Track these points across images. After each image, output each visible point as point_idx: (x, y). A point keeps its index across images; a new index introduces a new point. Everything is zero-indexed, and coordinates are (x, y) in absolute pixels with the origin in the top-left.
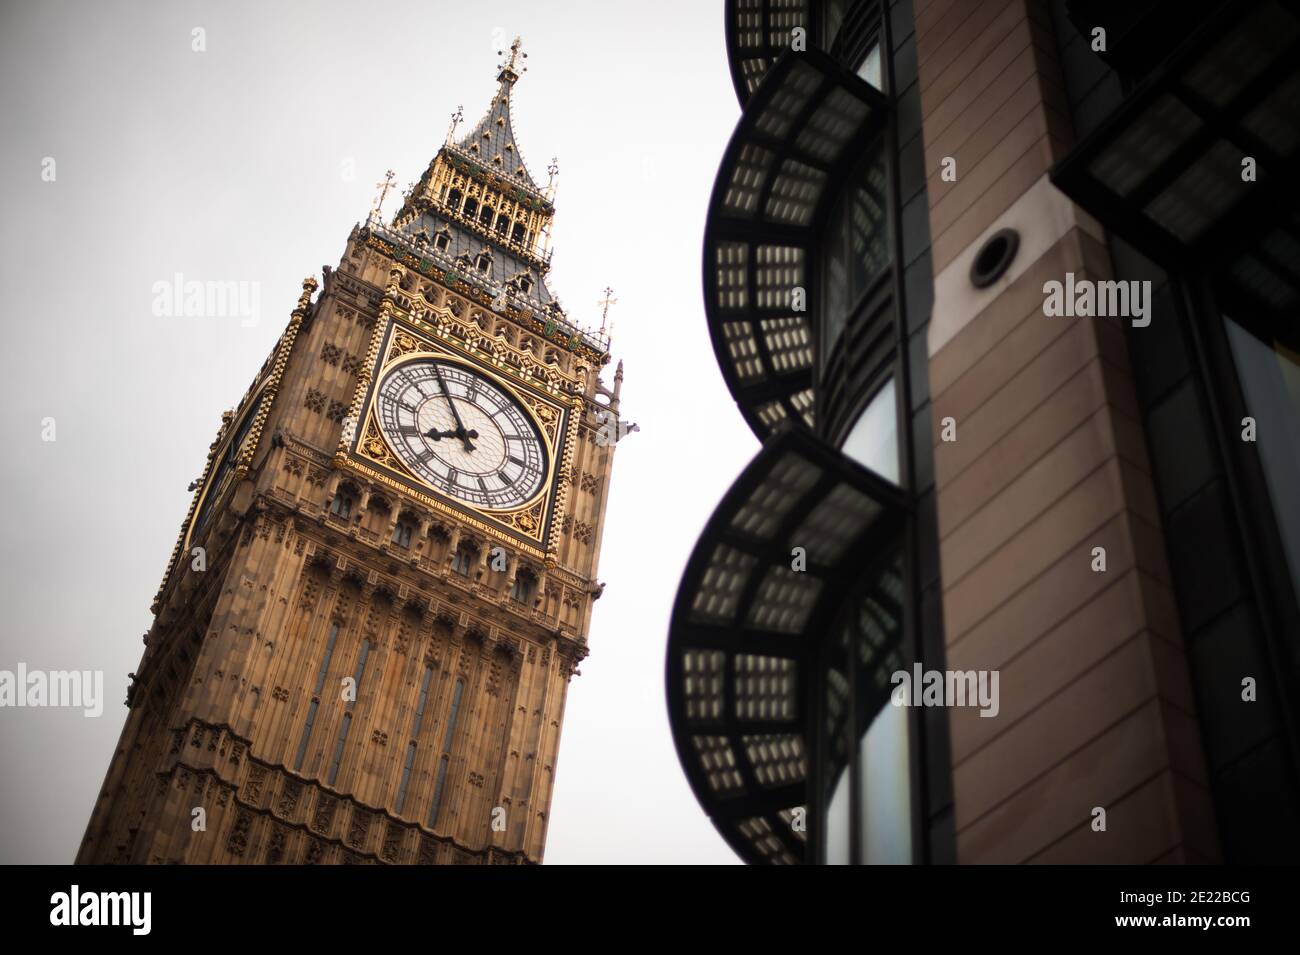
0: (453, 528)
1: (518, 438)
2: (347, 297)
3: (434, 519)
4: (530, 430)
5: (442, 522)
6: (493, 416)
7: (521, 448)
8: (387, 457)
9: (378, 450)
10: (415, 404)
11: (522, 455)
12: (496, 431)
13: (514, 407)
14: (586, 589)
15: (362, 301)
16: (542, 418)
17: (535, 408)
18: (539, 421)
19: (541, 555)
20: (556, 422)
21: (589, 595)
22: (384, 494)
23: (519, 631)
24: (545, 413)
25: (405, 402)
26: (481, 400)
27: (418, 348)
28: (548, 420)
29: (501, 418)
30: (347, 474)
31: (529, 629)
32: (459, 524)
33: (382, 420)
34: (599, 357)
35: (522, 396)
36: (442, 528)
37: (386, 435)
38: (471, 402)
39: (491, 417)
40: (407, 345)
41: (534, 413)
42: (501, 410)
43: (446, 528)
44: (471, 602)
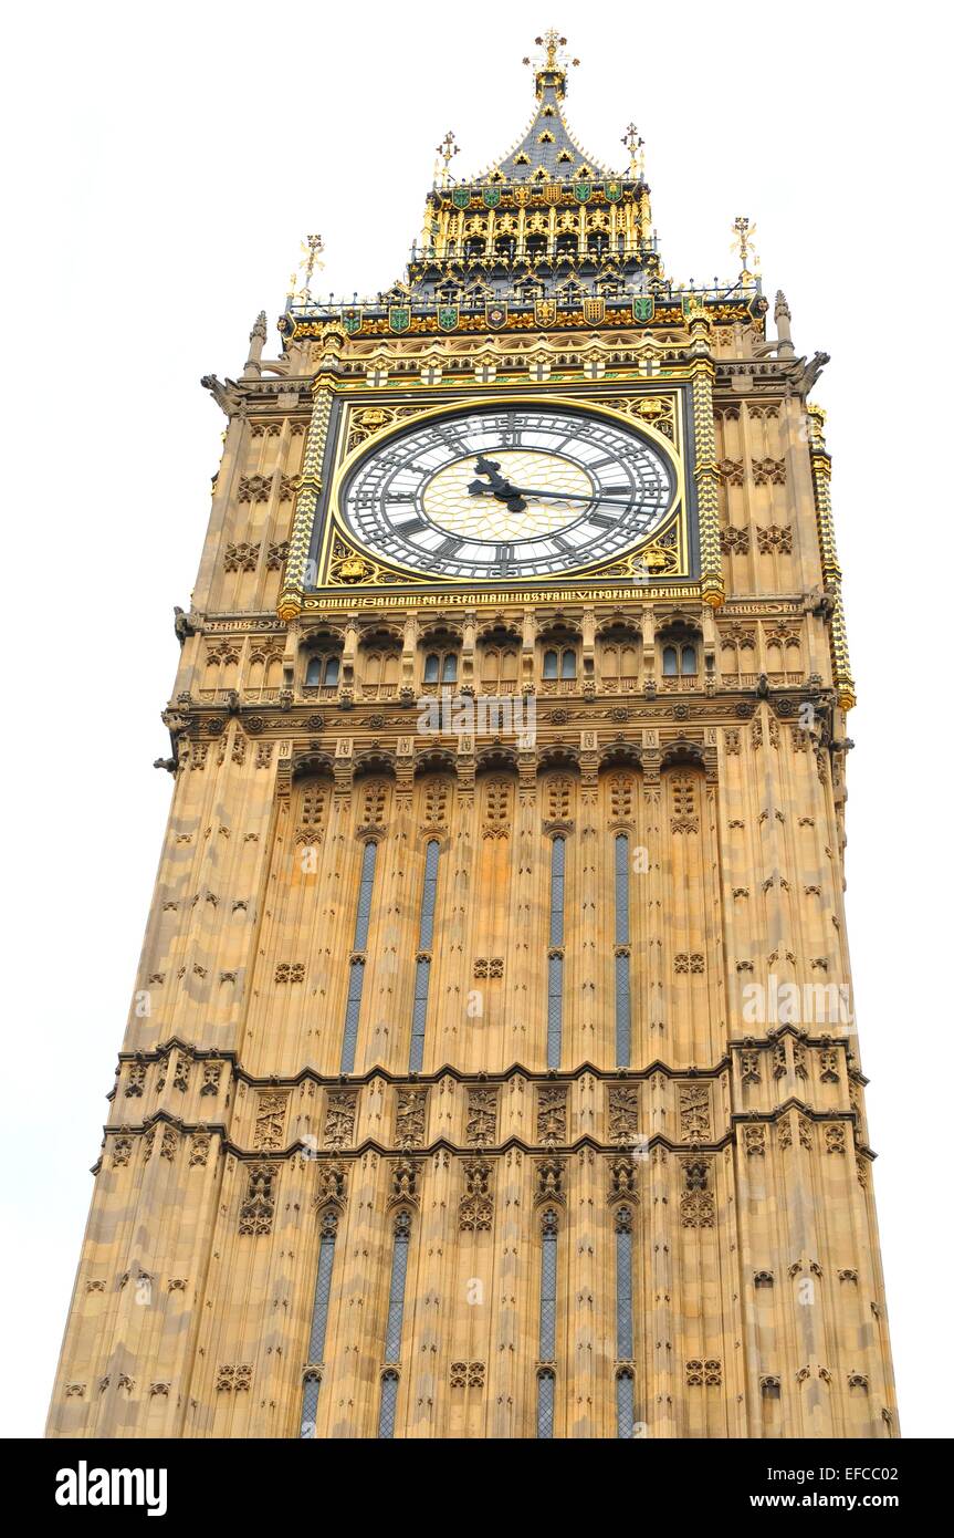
0: (520, 620)
1: (612, 459)
2: (262, 407)
3: (481, 621)
4: (630, 441)
5: (499, 619)
6: (558, 450)
7: (622, 470)
8: (377, 573)
9: (356, 570)
10: (413, 489)
11: (626, 478)
12: (571, 467)
13: (593, 425)
14: (801, 610)
15: (288, 401)
16: (646, 415)
17: (628, 409)
18: (640, 424)
19: (695, 592)
20: (673, 412)
21: (809, 615)
22: (383, 622)
23: (695, 717)
24: (647, 407)
25: (393, 494)
26: (528, 439)
27: (395, 417)
28: (657, 415)
29: (575, 448)
30: (309, 621)
31: (710, 706)
32: (527, 609)
33: (359, 532)
34: (744, 309)
35: (601, 402)
36: (504, 629)
37: (373, 549)
38: (516, 448)
39: (554, 453)
40: (375, 421)
41: (629, 418)
42: (569, 438)
43: (508, 625)
44: (590, 710)
